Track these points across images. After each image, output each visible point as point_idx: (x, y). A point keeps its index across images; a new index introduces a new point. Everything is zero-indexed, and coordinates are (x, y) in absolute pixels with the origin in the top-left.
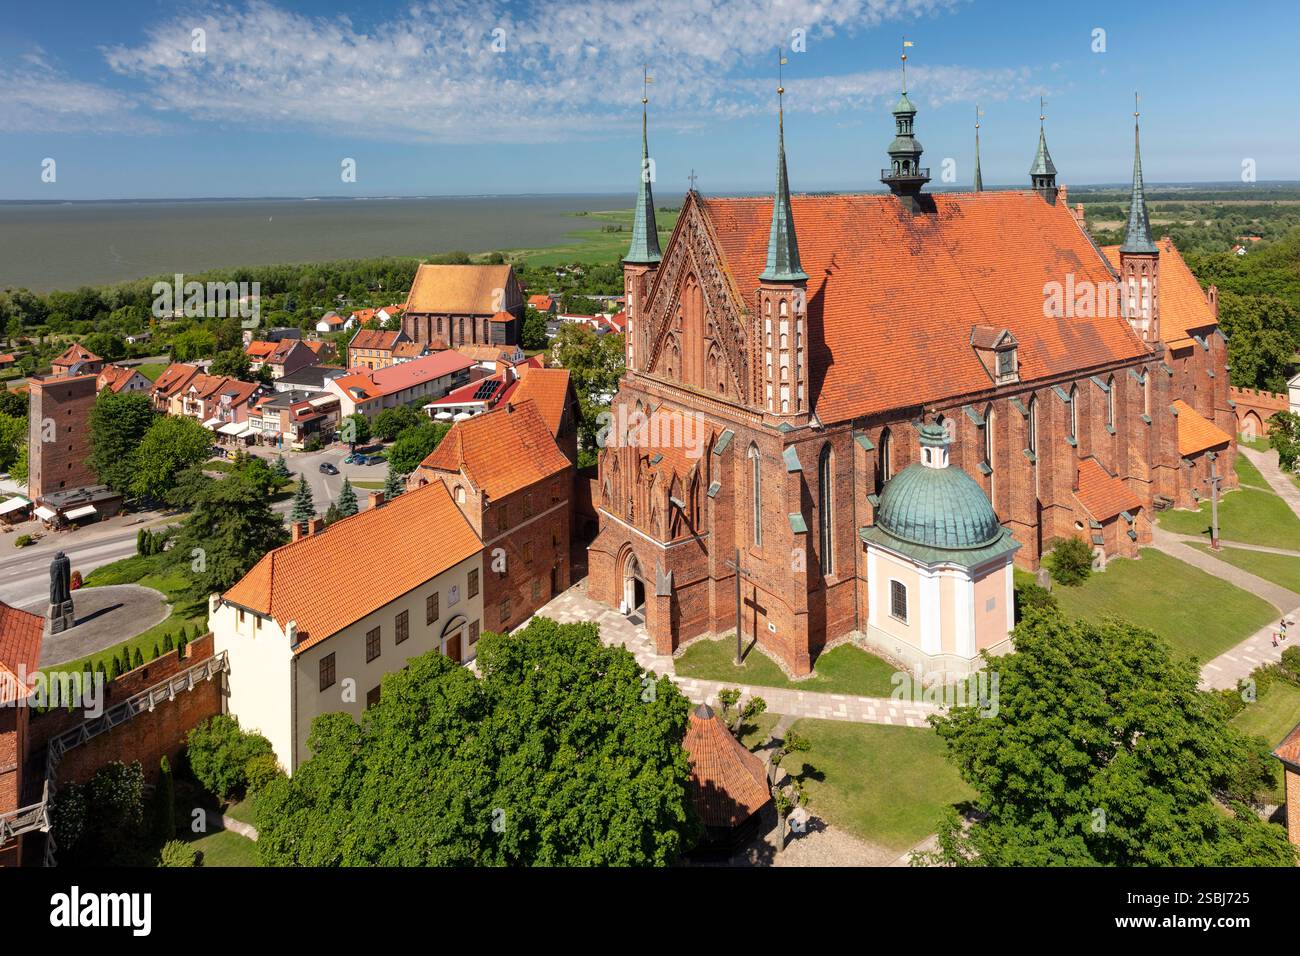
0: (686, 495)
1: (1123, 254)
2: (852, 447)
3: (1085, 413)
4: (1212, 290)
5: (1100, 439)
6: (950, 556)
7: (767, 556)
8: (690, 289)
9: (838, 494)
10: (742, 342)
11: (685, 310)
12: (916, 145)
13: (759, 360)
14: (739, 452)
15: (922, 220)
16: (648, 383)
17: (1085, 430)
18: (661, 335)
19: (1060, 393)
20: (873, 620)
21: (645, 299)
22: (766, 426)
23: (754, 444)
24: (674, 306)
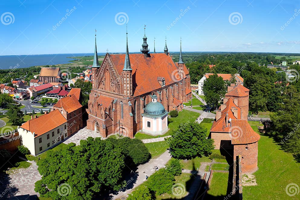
0: (108, 111)
1: (178, 64)
2: (140, 100)
3: (174, 90)
4: (189, 69)
5: (176, 94)
6: (158, 116)
7: (124, 120)
8: (107, 72)
9: (137, 109)
10: (119, 82)
11: (106, 77)
12: (147, 44)
13: (122, 86)
14: (118, 103)
15: (148, 58)
16: (97, 91)
17: (174, 93)
18: (100, 82)
19: (171, 87)
20: (144, 128)
21: (97, 74)
22: (124, 98)
23: (121, 101)
24: (103, 76)
